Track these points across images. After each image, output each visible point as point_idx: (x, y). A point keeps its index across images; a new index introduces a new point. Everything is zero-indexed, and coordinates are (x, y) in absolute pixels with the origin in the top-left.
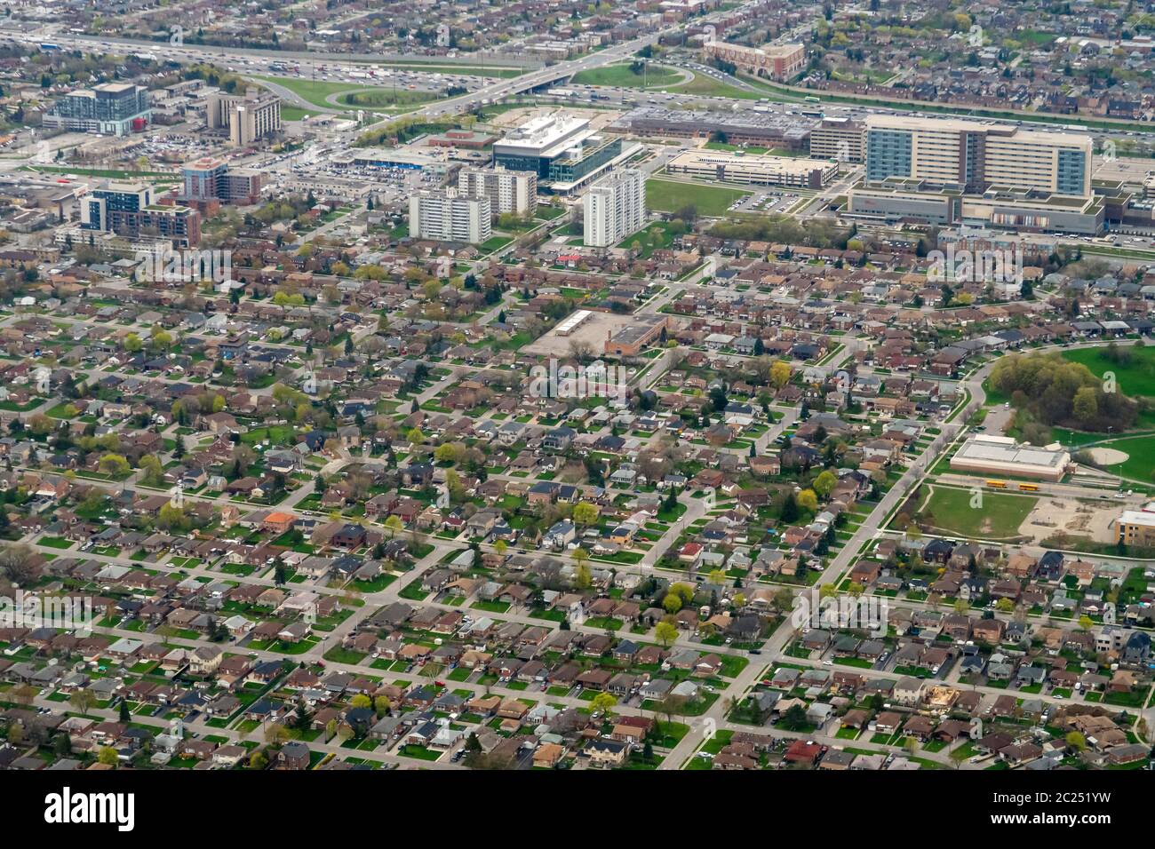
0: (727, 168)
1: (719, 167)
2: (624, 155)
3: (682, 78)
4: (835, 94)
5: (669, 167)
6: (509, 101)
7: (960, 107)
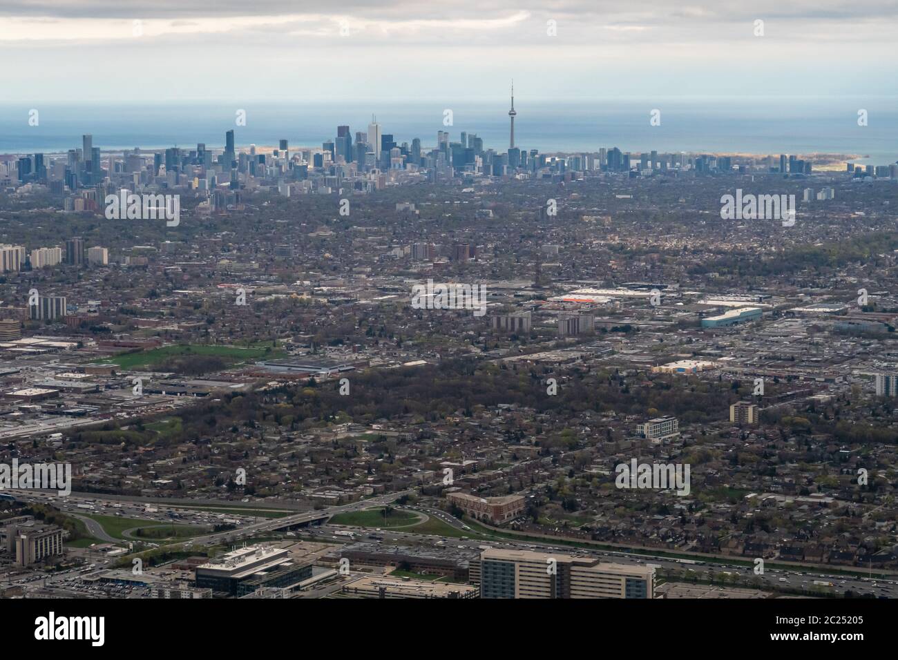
0: (388, 589)
1: (381, 589)
2: (315, 578)
3: (420, 520)
4: (530, 534)
5: (344, 588)
6: (260, 536)
7: (625, 546)
